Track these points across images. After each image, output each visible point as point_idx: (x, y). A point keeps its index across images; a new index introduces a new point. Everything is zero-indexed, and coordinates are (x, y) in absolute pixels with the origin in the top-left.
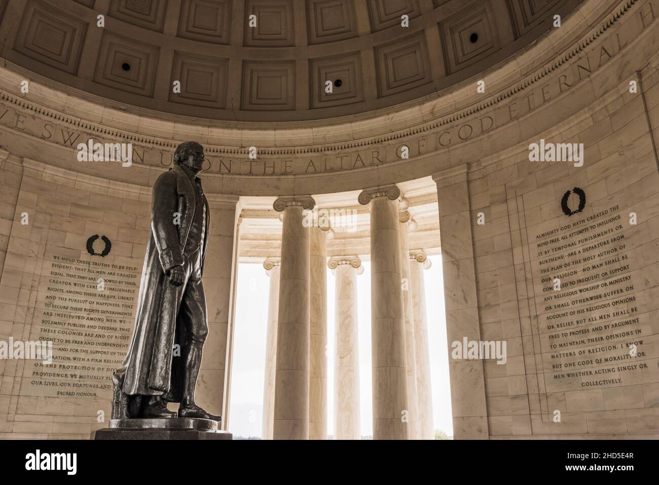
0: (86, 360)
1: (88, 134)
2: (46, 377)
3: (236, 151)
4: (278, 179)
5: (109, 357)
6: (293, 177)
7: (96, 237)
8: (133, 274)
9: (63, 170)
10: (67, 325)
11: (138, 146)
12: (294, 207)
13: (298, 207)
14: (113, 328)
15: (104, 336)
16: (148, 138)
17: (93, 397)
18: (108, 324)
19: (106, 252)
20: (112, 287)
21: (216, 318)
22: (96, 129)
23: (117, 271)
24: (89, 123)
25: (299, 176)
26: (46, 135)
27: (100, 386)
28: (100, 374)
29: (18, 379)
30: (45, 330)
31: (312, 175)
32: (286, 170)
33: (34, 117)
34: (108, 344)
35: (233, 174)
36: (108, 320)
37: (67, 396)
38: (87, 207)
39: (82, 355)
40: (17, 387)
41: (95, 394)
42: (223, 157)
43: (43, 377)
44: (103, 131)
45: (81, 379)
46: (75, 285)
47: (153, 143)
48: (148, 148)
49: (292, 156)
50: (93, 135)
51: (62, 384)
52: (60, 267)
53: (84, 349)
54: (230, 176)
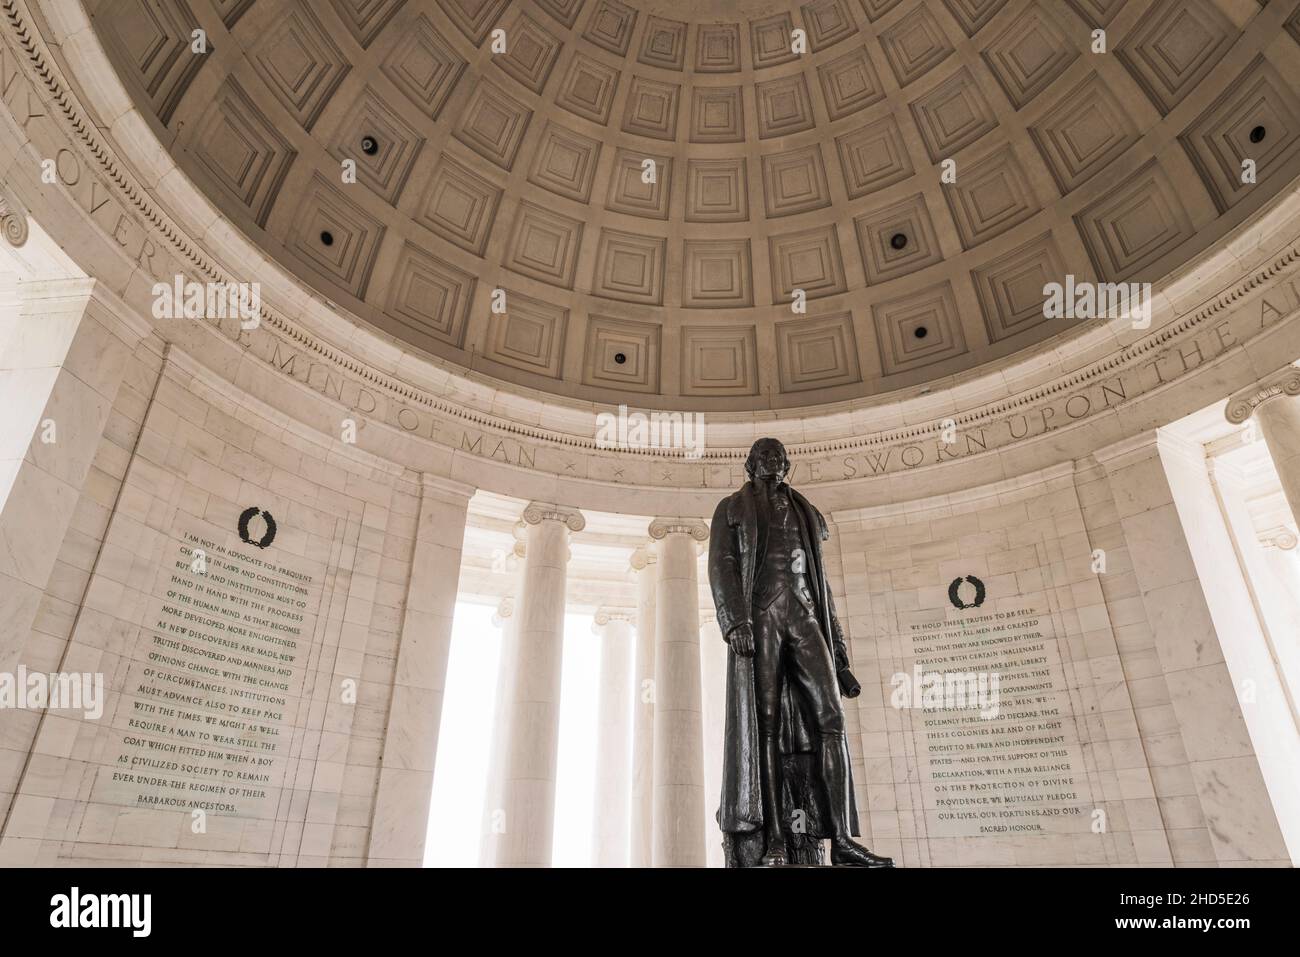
0: (1006, 771)
1: (899, 446)
2: (956, 806)
3: (1119, 360)
4: (1216, 366)
5: (1039, 762)
6: (1240, 349)
7: (959, 581)
8: (1032, 619)
9: (883, 507)
10: (960, 721)
11: (970, 428)
12: (1268, 401)
13: (1273, 399)
14: (1031, 714)
15: (1020, 729)
16: (978, 411)
17: (1037, 832)
18: (1020, 709)
19: (980, 599)
20: (1008, 648)
21: (1199, 659)
22: (905, 436)
23: (1005, 622)
24: (893, 433)
25: (1251, 342)
26: (850, 472)
27: (1041, 812)
28: (1035, 791)
29: (919, 814)
30: (933, 736)
31: (1276, 327)
32: (1223, 344)
33: (828, 459)
34: (1032, 741)
35: (1130, 399)
36: (1018, 703)
37: (996, 833)
38: (932, 544)
39: (998, 765)
40: (921, 826)
41: (1039, 827)
42: (1105, 380)
43: (952, 805)
44: (915, 432)
45: (1008, 804)
46: (953, 659)
47: (988, 414)
48: (985, 424)
49: (1223, 313)
50: (906, 444)
51: (984, 815)
52: (924, 639)
53: (998, 754)
54: (1129, 404)
